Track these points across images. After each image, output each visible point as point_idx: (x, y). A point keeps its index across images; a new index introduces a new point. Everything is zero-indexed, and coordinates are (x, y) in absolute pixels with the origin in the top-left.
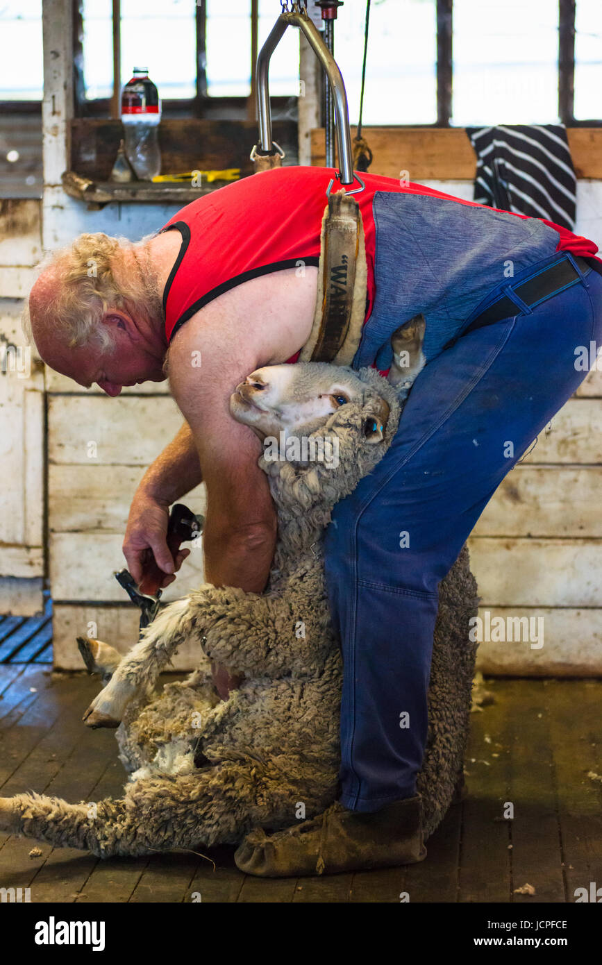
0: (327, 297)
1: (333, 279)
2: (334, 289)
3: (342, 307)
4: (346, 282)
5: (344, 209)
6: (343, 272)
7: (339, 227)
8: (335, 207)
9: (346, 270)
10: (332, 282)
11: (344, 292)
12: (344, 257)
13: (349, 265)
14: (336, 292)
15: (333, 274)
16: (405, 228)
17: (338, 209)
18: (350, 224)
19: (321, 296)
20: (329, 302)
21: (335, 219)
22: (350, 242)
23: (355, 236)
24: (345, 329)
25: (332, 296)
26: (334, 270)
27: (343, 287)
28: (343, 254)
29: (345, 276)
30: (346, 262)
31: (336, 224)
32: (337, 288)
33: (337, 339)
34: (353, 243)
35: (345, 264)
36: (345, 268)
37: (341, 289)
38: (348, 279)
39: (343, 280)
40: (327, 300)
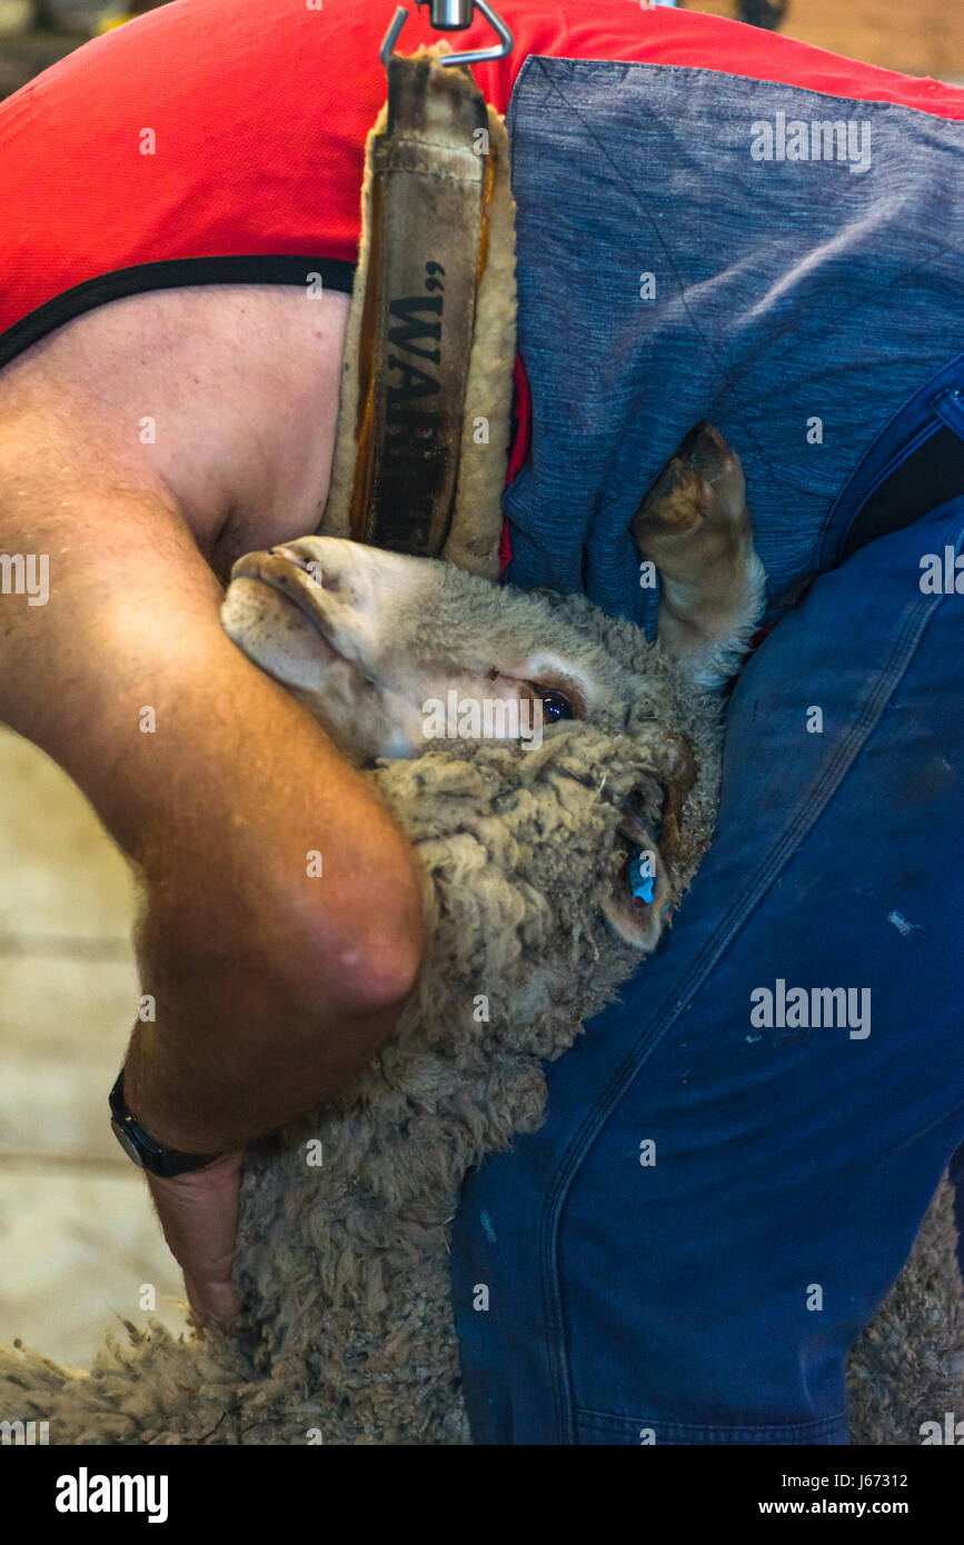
0: (377, 396)
1: (396, 336)
2: (398, 373)
3: (427, 435)
4: (438, 352)
5: (439, 109)
6: (427, 317)
7: (420, 168)
8: (407, 98)
9: (440, 312)
10: (394, 349)
11: (431, 386)
12: (433, 267)
13: (451, 299)
14: (406, 380)
15: (395, 322)
16: (612, 174)
17: (419, 108)
18: (455, 164)
19: (352, 389)
20: (383, 413)
21: (407, 138)
22: (457, 222)
23: (474, 206)
24: (441, 508)
25: (392, 395)
26: (398, 308)
27: (429, 367)
28: (428, 259)
29: (435, 331)
30: (442, 288)
31: (412, 158)
32: (409, 371)
33: (419, 533)
34: (465, 228)
35: (437, 292)
36: (436, 305)
37: (421, 375)
38: (446, 344)
39: (428, 343)
40: (377, 407)
